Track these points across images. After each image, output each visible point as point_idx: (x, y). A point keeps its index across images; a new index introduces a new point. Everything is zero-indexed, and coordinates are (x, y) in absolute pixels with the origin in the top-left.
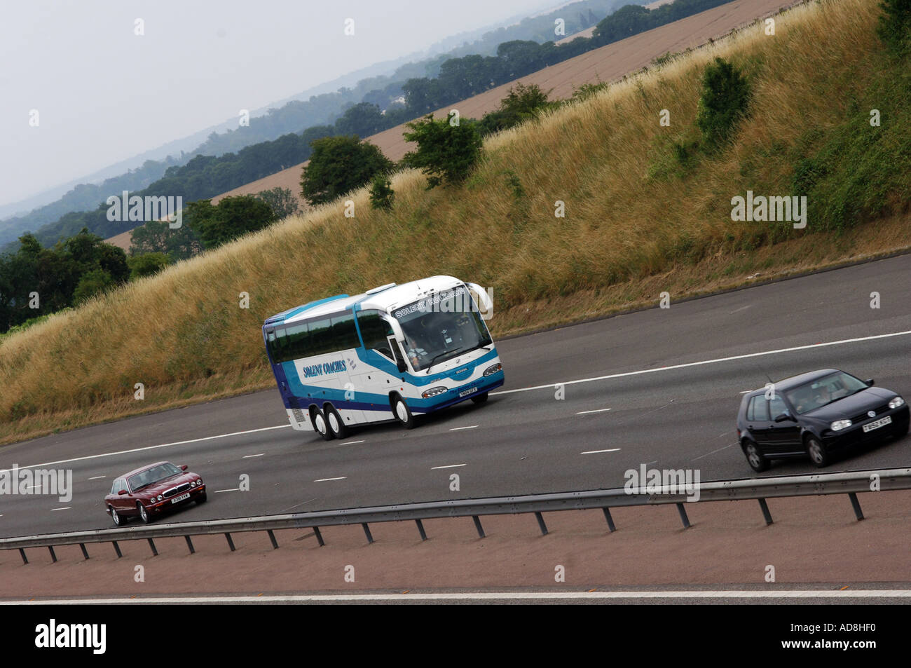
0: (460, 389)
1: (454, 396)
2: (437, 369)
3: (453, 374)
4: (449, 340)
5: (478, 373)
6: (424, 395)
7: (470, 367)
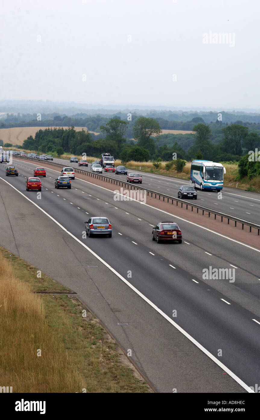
0: (212, 187)
1: (210, 188)
2: (209, 181)
3: (212, 183)
4: (214, 176)
5: (217, 185)
6: (205, 185)
7: (216, 183)
